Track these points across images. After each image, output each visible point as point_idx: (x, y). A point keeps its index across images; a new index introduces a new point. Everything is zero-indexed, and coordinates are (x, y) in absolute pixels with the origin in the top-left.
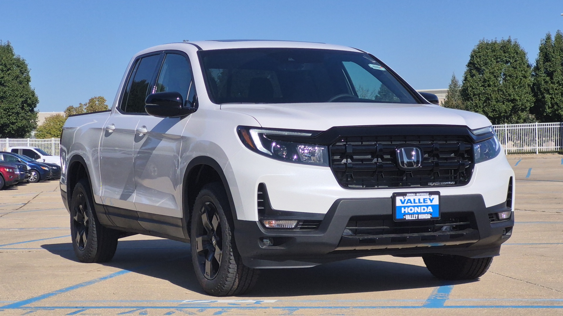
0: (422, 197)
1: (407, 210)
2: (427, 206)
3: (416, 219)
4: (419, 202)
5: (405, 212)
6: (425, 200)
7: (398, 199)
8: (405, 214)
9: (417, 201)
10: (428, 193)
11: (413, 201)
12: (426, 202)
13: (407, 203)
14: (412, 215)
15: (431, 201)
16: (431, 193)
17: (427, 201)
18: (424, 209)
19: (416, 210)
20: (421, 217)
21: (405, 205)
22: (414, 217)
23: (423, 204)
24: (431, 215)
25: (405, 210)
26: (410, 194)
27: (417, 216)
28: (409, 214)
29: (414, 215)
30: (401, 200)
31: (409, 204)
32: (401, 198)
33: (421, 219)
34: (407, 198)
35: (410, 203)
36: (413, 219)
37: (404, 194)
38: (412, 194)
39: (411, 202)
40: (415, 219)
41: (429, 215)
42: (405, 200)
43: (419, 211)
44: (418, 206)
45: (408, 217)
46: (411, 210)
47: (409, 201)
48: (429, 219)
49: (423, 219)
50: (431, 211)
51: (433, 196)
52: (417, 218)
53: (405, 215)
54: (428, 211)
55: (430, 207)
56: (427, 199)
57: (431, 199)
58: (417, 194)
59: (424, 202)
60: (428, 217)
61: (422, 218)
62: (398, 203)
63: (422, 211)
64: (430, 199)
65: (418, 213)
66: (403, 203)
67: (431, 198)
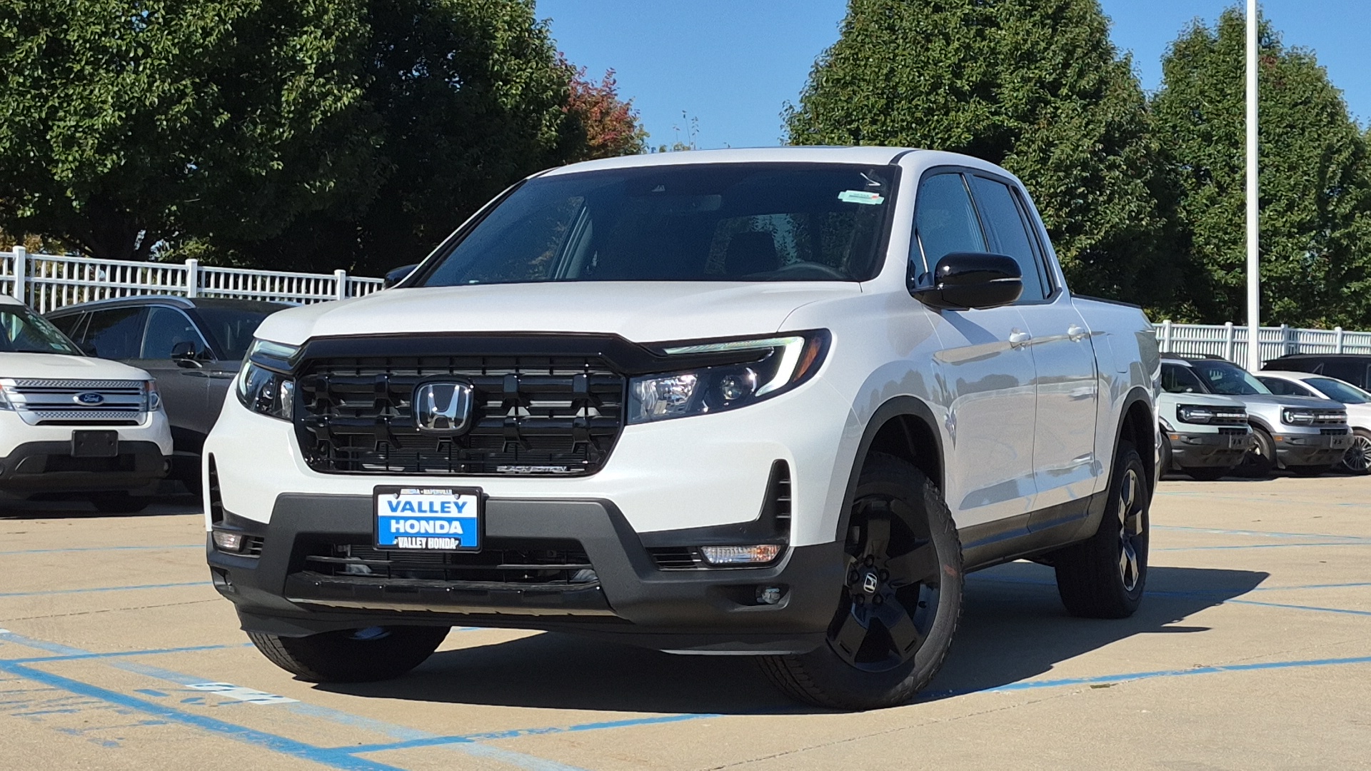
0: (438, 498)
1: (403, 527)
2: (450, 520)
3: (422, 549)
4: (432, 511)
5: (398, 529)
6: (446, 505)
7: (383, 499)
8: (398, 535)
9: (426, 507)
10: (451, 491)
11: (416, 507)
12: (446, 510)
13: (404, 509)
14: (414, 539)
15: (460, 508)
16: (458, 491)
17: (449, 507)
18: (442, 527)
19: (424, 527)
20: (434, 544)
21: (398, 513)
22: (418, 544)
23: (440, 515)
24: (459, 540)
25: (398, 526)
26: (407, 491)
27: (424, 540)
28: (406, 535)
29: (418, 539)
30: (390, 503)
31: (408, 513)
32: (391, 497)
33: (434, 549)
34: (403, 499)
35: (410, 512)
36: (414, 546)
37: (396, 490)
38: (414, 491)
39: (412, 509)
40: (420, 547)
41: (453, 540)
42: (398, 503)
43: (431, 531)
44: (427, 519)
45: (403, 543)
46: (412, 526)
47: (408, 507)
48: (452, 550)
49: (439, 549)
50: (460, 531)
51: (464, 498)
52: (424, 547)
53: (396, 538)
54: (452, 532)
55: (456, 524)
56: (449, 503)
57: (460, 504)
58: (425, 491)
59: (443, 511)
60: (451, 544)
61: (436, 547)
62: (383, 510)
63: (438, 531)
64: (456, 504)
65: (427, 535)
66: (394, 510)
67: (460, 502)
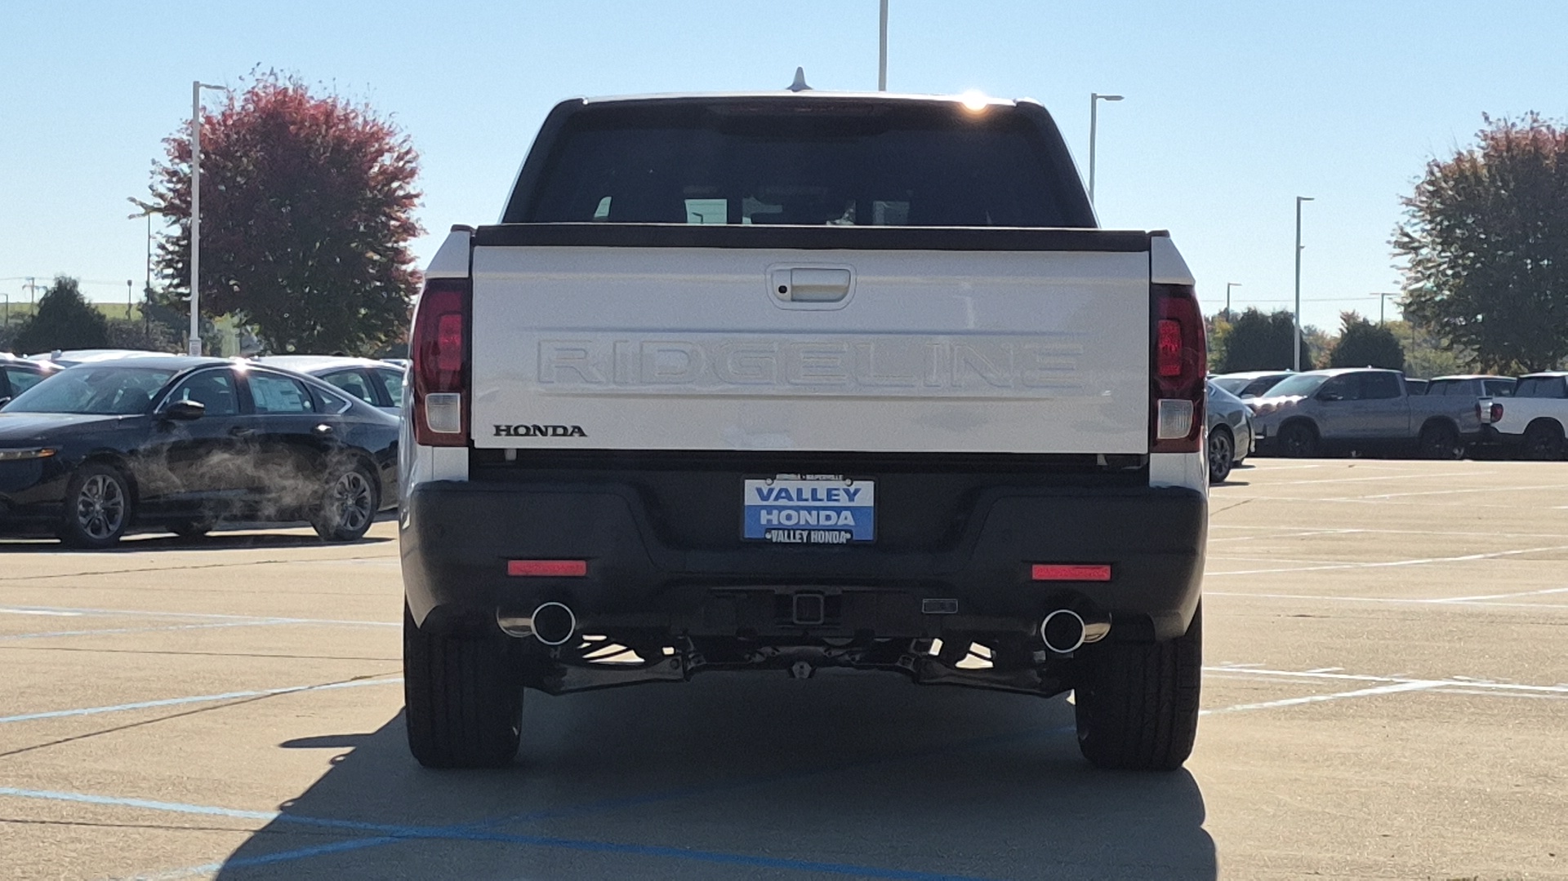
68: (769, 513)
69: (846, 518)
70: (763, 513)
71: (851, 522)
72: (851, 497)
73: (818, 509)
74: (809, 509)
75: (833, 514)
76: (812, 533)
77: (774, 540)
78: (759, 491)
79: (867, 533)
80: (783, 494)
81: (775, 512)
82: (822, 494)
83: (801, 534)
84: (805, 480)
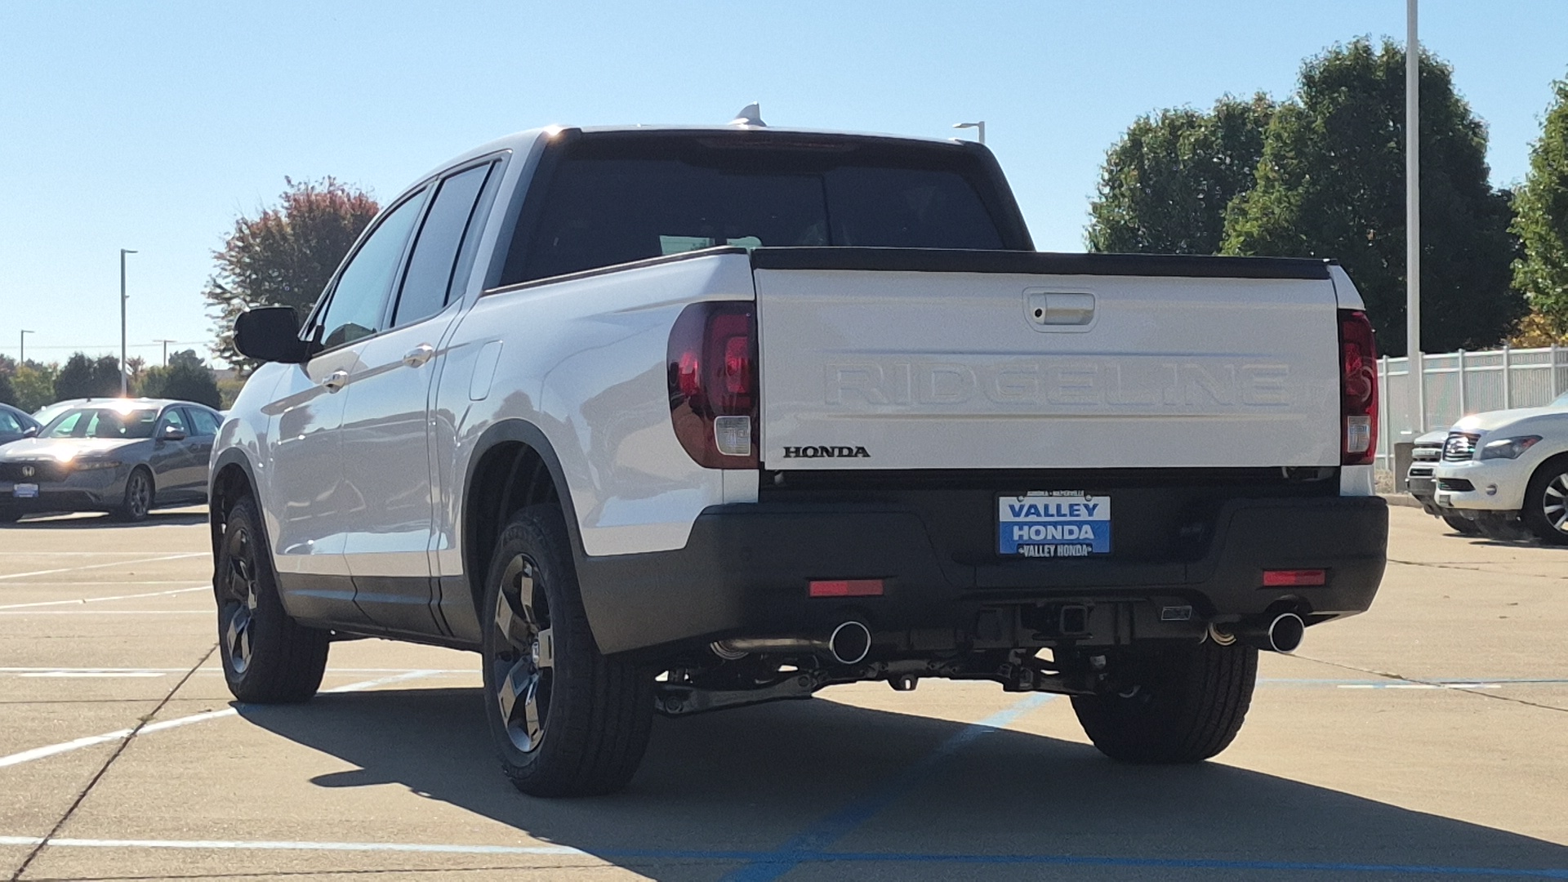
68: (1021, 529)
69: (1086, 532)
70: (1016, 528)
71: (1091, 536)
72: (1091, 510)
73: (1063, 523)
74: (1055, 524)
75: (1075, 528)
76: (1059, 547)
77: (1026, 555)
78: (1012, 507)
79: (1104, 547)
80: (1033, 511)
81: (1026, 528)
82: (1065, 510)
83: (1049, 548)
84: (1051, 496)
